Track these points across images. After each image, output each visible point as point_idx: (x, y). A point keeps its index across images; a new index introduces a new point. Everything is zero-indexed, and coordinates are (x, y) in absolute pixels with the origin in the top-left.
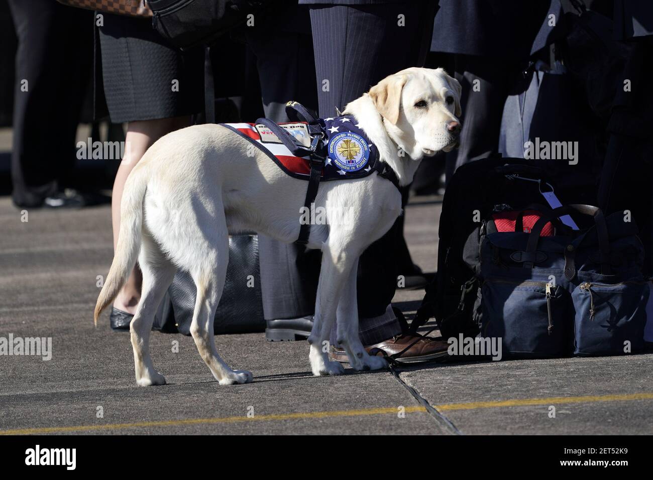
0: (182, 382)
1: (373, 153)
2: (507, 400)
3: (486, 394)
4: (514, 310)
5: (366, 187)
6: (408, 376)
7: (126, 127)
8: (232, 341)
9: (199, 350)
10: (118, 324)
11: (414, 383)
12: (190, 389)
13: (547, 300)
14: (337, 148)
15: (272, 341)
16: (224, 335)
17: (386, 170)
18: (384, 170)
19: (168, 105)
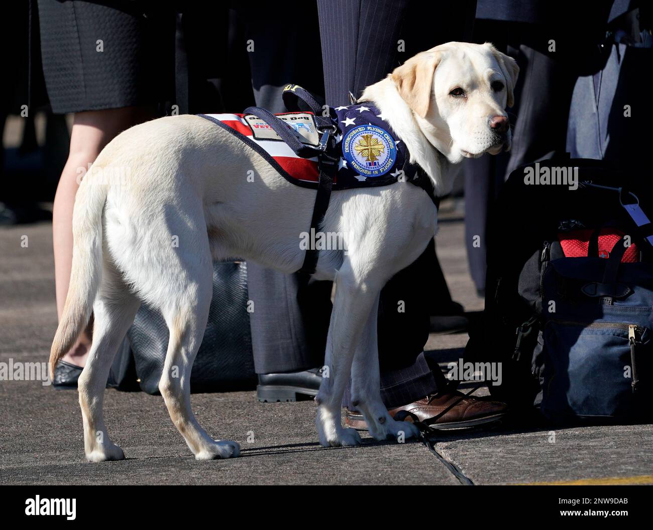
0: (146, 457)
1: (401, 153)
2: (578, 479)
3: (550, 471)
4: (587, 360)
5: (393, 197)
6: (447, 448)
7: (71, 119)
8: (212, 401)
9: (171, 413)
10: (61, 379)
11: (455, 457)
12: (157, 465)
13: (630, 347)
14: (354, 145)
15: (266, 401)
16: (201, 394)
17: (418, 175)
18: (416, 174)
19: (129, 90)
